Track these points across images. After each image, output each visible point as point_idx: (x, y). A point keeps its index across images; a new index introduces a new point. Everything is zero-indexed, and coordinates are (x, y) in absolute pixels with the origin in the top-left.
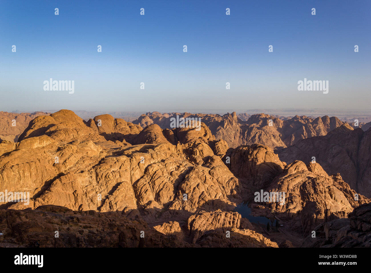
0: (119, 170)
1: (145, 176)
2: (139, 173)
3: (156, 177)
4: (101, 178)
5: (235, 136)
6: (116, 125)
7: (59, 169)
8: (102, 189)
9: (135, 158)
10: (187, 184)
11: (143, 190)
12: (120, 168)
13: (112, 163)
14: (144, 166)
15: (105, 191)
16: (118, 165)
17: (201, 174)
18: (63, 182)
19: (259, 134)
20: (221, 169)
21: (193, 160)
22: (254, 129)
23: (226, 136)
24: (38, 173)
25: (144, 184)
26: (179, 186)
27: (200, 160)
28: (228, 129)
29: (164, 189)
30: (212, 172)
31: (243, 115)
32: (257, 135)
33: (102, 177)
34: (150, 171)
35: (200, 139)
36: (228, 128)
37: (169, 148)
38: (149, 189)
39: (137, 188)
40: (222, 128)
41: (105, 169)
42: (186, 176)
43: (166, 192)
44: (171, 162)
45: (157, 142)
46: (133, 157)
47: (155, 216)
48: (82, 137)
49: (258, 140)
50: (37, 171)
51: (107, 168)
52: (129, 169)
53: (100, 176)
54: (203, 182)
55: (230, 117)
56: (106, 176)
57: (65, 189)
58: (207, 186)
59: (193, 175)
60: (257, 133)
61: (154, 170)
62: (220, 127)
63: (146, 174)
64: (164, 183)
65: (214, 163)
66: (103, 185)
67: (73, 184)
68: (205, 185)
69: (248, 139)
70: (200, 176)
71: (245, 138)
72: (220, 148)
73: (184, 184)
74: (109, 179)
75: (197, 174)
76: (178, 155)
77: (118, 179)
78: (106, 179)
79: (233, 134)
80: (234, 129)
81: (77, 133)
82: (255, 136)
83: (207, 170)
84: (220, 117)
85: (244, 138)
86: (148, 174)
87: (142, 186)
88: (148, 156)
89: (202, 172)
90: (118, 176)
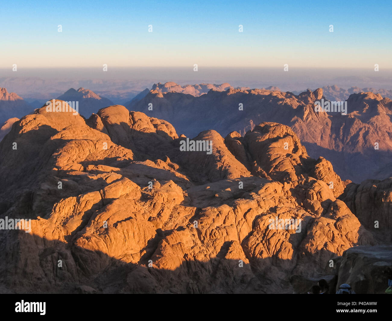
0: (223, 225)
1: (255, 232)
2: (246, 228)
3: (270, 234)
4: (205, 236)
5: (322, 134)
6: (132, 123)
7: (156, 226)
8: (210, 251)
9: (240, 208)
10: (312, 244)
11: (257, 252)
12: (224, 223)
13: (214, 215)
14: (252, 219)
15: (214, 254)
16: (222, 218)
17: (327, 229)
18: (171, 244)
19: (364, 131)
20: (350, 220)
21: (308, 207)
22: (355, 122)
23: (307, 134)
24: (141, 232)
25: (257, 243)
26: (301, 246)
27: (318, 206)
28: (310, 122)
29: (283, 250)
30: (338, 225)
31: (331, 89)
32: (361, 133)
33: (206, 234)
34: (261, 226)
35: (290, 159)
36: (310, 120)
37: (275, 190)
38: (264, 249)
39: (249, 249)
40: (300, 120)
41: (207, 225)
42: (309, 233)
43: (287, 254)
44: (284, 211)
45: (223, 163)
46: (238, 207)
47: (281, 286)
48: (102, 153)
49: (363, 141)
50: (139, 230)
51: (209, 223)
52: (234, 224)
53: (203, 234)
54: (330, 240)
55: (312, 99)
56: (210, 234)
57: (175, 253)
58: (336, 245)
59: (317, 231)
60: (361, 129)
61: (266, 225)
62: (296, 117)
63: (255, 229)
64: (281, 241)
65: (339, 212)
66: (209, 246)
67: (182, 246)
68: (334, 244)
69: (346, 141)
70: (326, 232)
71: (339, 138)
72: (324, 175)
73: (308, 244)
74: (215, 238)
75: (322, 230)
76: (288, 199)
77: (225, 237)
78: (212, 238)
79: (319, 131)
80: (321, 121)
81: (94, 146)
82: (357, 135)
83: (332, 222)
84: (294, 97)
85: (337, 139)
86: (258, 230)
87: (255, 246)
88: (254, 204)
89: (327, 227)
90: (225, 234)
